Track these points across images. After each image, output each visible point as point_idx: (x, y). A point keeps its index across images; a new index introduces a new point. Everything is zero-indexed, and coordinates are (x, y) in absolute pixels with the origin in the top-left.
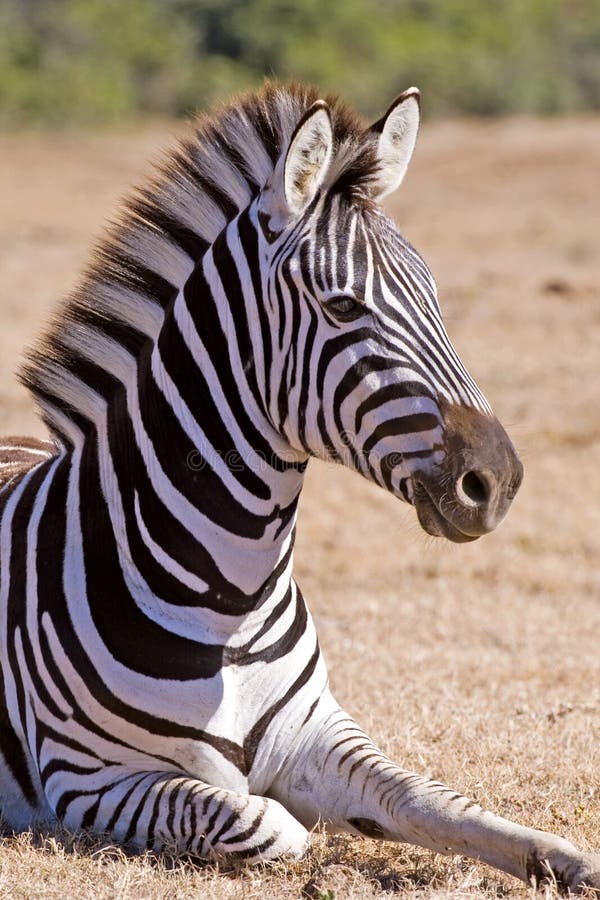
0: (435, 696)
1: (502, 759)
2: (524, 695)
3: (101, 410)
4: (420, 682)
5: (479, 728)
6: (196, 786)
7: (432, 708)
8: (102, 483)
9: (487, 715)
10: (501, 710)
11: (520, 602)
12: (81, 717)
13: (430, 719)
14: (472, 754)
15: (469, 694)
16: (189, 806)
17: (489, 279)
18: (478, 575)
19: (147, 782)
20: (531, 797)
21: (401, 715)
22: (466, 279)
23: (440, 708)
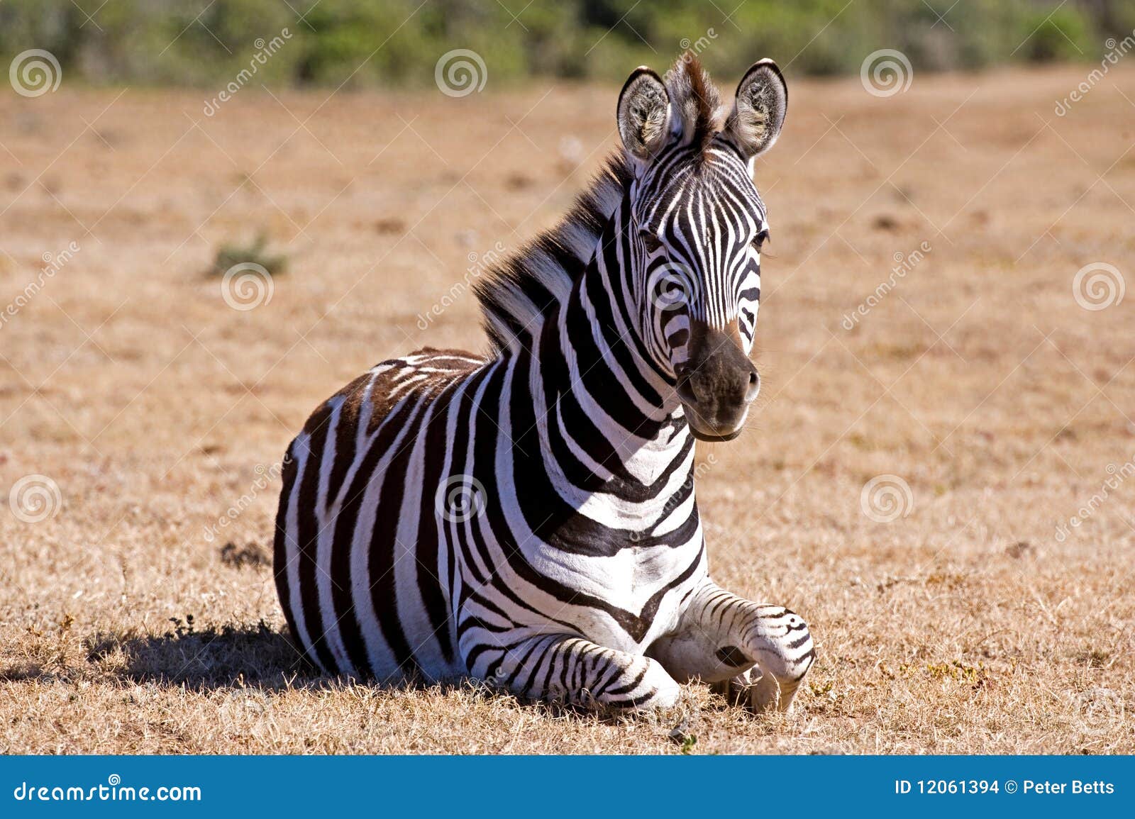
0: (781, 570)
1: (839, 623)
2: (857, 569)
3: (539, 324)
4: (770, 558)
5: (820, 597)
6: (586, 646)
7: (779, 580)
8: (530, 382)
9: (826, 587)
10: (837, 581)
11: (853, 490)
12: (498, 583)
13: (777, 588)
14: (813, 619)
15: (810, 568)
16: (581, 663)
17: (827, 216)
18: (818, 468)
19: (544, 643)
20: (863, 656)
21: (753, 586)
22: (806, 216)
23: (786, 580)
